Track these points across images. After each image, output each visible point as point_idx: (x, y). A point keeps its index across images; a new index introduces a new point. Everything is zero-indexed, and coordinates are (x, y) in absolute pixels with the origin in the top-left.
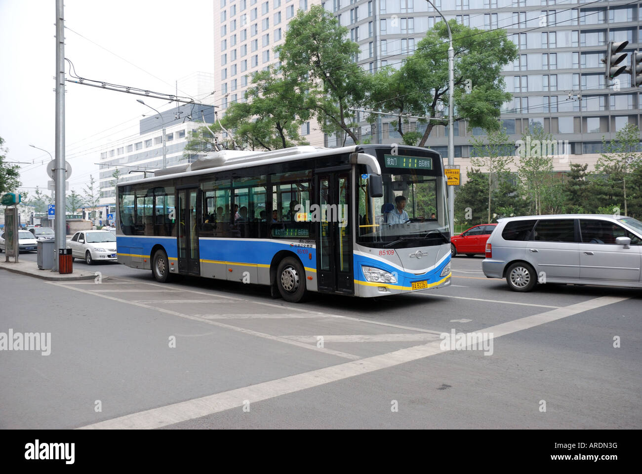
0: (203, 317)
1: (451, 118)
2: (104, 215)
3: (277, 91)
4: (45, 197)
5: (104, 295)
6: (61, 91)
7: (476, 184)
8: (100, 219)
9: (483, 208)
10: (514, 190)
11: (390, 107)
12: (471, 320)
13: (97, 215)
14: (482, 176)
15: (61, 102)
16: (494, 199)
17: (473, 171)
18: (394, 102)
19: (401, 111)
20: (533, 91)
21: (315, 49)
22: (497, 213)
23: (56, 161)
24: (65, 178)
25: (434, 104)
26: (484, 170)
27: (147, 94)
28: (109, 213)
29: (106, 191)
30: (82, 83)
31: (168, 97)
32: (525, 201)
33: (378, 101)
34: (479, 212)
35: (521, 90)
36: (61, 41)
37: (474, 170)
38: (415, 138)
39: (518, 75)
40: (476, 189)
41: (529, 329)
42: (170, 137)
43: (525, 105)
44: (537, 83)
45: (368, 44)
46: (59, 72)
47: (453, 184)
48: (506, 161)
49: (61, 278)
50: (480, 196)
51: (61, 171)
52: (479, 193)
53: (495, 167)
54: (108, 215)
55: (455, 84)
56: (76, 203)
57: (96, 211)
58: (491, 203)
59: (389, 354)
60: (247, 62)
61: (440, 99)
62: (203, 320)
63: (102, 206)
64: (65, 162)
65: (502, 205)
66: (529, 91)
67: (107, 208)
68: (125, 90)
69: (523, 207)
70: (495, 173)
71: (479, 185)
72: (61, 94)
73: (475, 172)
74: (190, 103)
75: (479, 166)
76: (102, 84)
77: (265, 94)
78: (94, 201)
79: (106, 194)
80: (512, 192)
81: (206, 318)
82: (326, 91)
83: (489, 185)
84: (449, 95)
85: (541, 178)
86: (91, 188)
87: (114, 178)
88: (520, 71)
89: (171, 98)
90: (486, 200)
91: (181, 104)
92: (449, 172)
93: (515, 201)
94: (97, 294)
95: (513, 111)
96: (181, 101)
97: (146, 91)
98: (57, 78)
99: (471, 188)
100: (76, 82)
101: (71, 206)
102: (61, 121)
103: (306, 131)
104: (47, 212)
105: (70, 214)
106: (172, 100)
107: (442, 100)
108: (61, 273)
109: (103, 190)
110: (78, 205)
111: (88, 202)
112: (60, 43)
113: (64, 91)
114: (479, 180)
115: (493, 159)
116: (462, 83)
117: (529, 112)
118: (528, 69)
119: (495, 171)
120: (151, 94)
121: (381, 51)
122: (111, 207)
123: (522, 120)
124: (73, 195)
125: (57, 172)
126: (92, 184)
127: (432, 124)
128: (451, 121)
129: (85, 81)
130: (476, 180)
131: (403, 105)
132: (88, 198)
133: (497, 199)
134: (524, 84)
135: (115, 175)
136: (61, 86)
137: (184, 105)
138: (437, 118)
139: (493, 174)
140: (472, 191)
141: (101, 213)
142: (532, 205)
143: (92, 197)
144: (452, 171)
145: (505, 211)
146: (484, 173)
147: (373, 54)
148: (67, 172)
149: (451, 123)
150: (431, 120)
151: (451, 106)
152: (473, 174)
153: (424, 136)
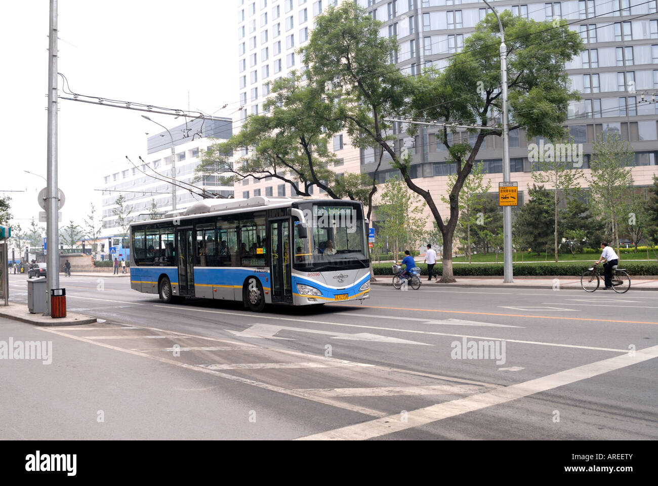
0: (209, 367)
1: (505, 127)
2: (107, 249)
3: (301, 101)
4: (41, 230)
5: (100, 342)
6: (54, 109)
7: (539, 204)
8: (102, 253)
9: (549, 231)
10: (586, 209)
11: (434, 116)
12: (523, 368)
13: (99, 249)
14: (546, 194)
15: (54, 122)
16: (562, 221)
17: (535, 188)
18: (438, 110)
19: (447, 120)
20: (606, 91)
21: (344, 51)
22: (565, 237)
23: (48, 189)
24: (58, 208)
25: (486, 111)
26: (548, 186)
27: (150, 109)
28: (112, 246)
29: (110, 221)
30: (76, 100)
31: (174, 112)
32: (600, 223)
33: (419, 109)
34: (544, 236)
35: (591, 91)
36: (54, 54)
37: (537, 186)
38: (464, 151)
39: (588, 73)
40: (540, 209)
41: (591, 378)
42: (182, 156)
43: (597, 108)
44: (610, 82)
45: (409, 42)
46: (51, 88)
47: (509, 204)
48: (574, 175)
49: (53, 323)
50: (545, 217)
51: (53, 200)
52: (544, 214)
53: (562, 183)
54: (110, 248)
55: (509, 87)
56: (75, 235)
57: (97, 244)
58: (558, 225)
59: (421, 410)
60: (269, 68)
61: (492, 104)
62: (208, 371)
63: (105, 238)
64: (57, 190)
65: (572, 228)
66: (602, 91)
67: (110, 240)
68: (125, 105)
69: (597, 230)
70: (562, 189)
71: (543, 204)
72: (54, 113)
73: (537, 189)
74: (199, 117)
75: (542, 182)
76: (99, 99)
77: (287, 104)
78: (95, 233)
79: (110, 224)
80: (583, 212)
81: (211, 368)
82: (359, 98)
83: (554, 204)
84: (503, 99)
85: (616, 194)
86: (91, 218)
87: (118, 206)
88: (590, 68)
89: (178, 113)
90: (552, 222)
91: (188, 119)
92: (504, 191)
93: (587, 223)
94: (91, 342)
95: (584, 115)
96: (189, 116)
97: (148, 106)
98: (50, 96)
99: (534, 208)
100: (70, 99)
101: (69, 239)
102: (53, 143)
103: (339, 146)
104: (43, 246)
105: (68, 248)
106: (179, 115)
107: (495, 105)
108: (54, 317)
109: (105, 219)
110: (77, 238)
111: (88, 234)
112: (53, 57)
113: (57, 110)
114: (543, 198)
115: (559, 174)
116: (518, 85)
117: (603, 116)
118: (600, 66)
119: (561, 187)
120: (154, 109)
121: (424, 50)
122: (114, 239)
123: (594, 125)
124: (72, 226)
125: (49, 201)
126: (93, 212)
127: (483, 135)
128: (505, 130)
129: (79, 98)
130: (539, 199)
131: (448, 112)
132: (88, 229)
133: (565, 220)
134: (595, 83)
135: (118, 201)
136: (54, 104)
137: (192, 121)
138: (490, 126)
139: (559, 192)
140: (535, 212)
141: (103, 246)
142: (608, 226)
143: (93, 228)
144: (508, 189)
145: (575, 235)
146: (549, 190)
147: (415, 54)
148: (60, 201)
149: (505, 133)
150: (482, 130)
151: (505, 113)
152: (536, 192)
153: (474, 148)
